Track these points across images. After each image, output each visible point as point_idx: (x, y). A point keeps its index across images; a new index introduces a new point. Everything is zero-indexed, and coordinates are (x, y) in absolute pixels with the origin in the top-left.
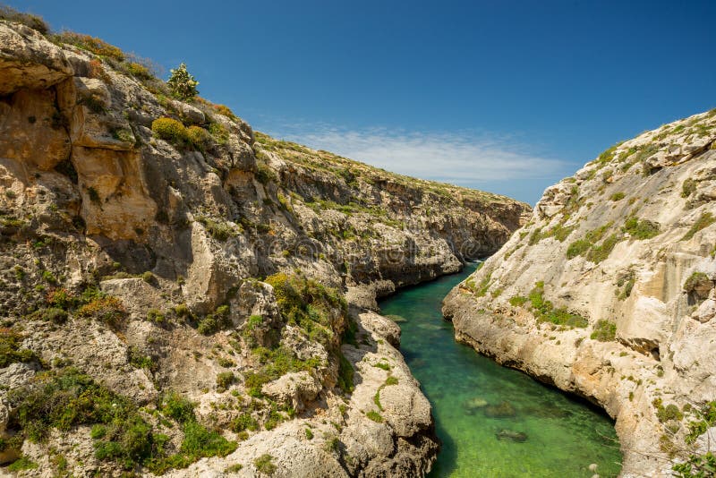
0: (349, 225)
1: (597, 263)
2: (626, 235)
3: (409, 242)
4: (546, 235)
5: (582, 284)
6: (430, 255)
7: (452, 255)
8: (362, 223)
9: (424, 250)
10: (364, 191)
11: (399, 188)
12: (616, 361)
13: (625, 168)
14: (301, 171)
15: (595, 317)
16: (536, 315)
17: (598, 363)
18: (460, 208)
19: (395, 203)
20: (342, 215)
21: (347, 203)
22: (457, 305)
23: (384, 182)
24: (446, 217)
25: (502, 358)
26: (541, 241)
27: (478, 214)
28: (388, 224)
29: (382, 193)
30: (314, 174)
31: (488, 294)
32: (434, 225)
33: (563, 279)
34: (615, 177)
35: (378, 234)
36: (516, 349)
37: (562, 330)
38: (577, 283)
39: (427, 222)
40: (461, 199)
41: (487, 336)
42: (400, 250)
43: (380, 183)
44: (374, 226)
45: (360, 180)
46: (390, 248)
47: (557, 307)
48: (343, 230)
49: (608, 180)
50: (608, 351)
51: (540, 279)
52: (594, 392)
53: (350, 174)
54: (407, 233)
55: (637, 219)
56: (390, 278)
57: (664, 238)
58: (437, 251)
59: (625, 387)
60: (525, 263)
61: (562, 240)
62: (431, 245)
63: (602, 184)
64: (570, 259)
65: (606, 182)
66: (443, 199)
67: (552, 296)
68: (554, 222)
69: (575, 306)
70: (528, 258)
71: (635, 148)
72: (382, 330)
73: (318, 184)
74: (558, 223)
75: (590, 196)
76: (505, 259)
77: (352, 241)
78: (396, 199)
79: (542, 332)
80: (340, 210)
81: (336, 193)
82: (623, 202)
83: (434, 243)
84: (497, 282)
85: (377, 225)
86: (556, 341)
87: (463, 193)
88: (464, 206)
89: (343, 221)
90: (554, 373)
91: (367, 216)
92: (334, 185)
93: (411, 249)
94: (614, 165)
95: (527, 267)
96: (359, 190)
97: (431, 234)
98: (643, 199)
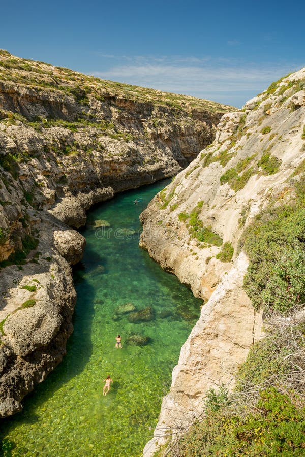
0: (72, 141)
1: (236, 192)
2: (260, 169)
3: (132, 152)
4: (216, 160)
5: (224, 209)
6: (152, 162)
7: (174, 161)
8: (87, 138)
9: (148, 158)
10: (94, 107)
11: (128, 104)
13: (281, 101)
14: (24, 92)
15: (225, 239)
16: (190, 232)
17: (217, 279)
18: (189, 118)
19: (123, 117)
20: (66, 132)
21: (76, 120)
22: (150, 213)
23: (114, 98)
24: (174, 127)
25: (163, 265)
26: (211, 164)
27: (205, 123)
28: (113, 137)
29: (112, 108)
30: (40, 94)
31: (168, 207)
32: (160, 135)
33: (214, 202)
34: (273, 110)
35: (102, 148)
36: (172, 259)
37: (203, 247)
38: (222, 207)
39: (152, 133)
40: (190, 110)
41: (158, 244)
42: (121, 160)
43: (109, 99)
44: (99, 140)
45: (90, 96)
46: (111, 159)
47: (206, 226)
48: (65, 146)
49: (267, 112)
51: (202, 199)
53: (81, 91)
54: (131, 144)
55: (269, 155)
56: (111, 185)
57: (277, 177)
58: (160, 158)
60: (197, 182)
61: (224, 165)
62: (155, 153)
63: (263, 115)
64: (222, 185)
65: (265, 113)
66: (173, 111)
68: (223, 148)
69: (216, 228)
70: (201, 178)
71: (294, 82)
72: (65, 243)
73: (45, 102)
74: (226, 148)
75: (252, 126)
76: (186, 178)
77: (73, 155)
78: (125, 114)
79: (190, 247)
80: (65, 127)
81: (64, 110)
82: (268, 135)
83: (158, 151)
84: (177, 197)
85: (102, 139)
86: (196, 256)
87: (192, 104)
88: (192, 117)
89: (67, 137)
90: (191, 282)
91: (93, 131)
92: (62, 103)
93: (134, 158)
94: (274, 97)
95: (198, 186)
96: (89, 106)
97: (156, 144)
98: (279, 135)
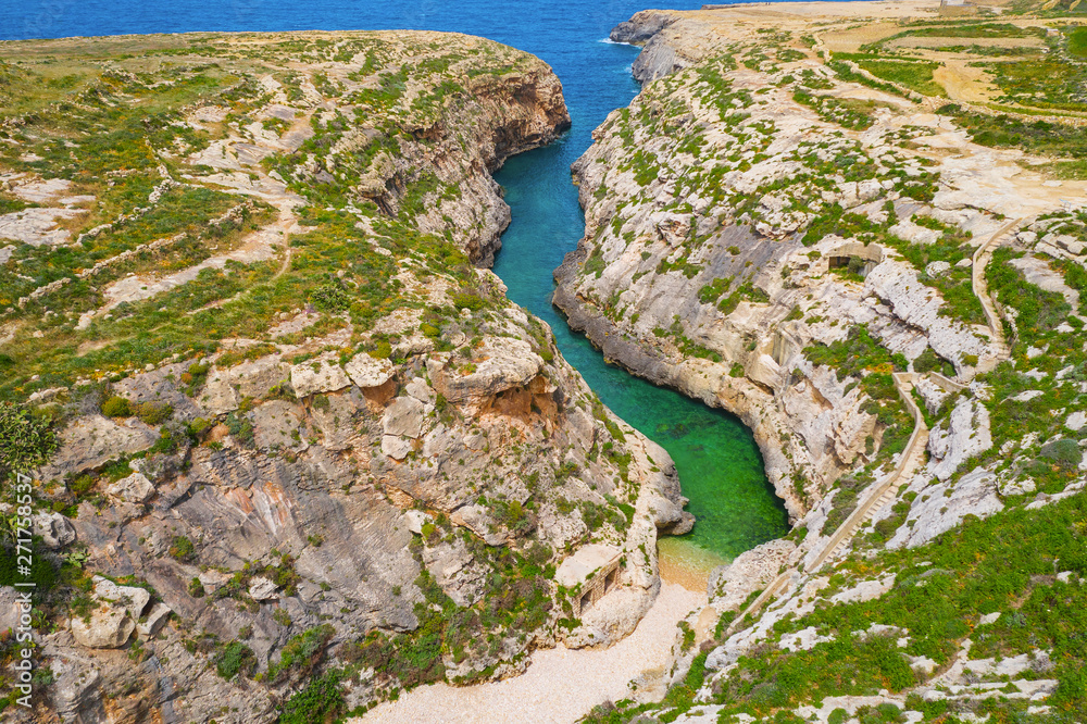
1: (726, 315)
2: (746, 296)
4: (673, 267)
5: (716, 329)
7: (498, 198)
12: (747, 392)
13: (735, 214)
15: (730, 358)
16: (682, 349)
17: (736, 392)
22: (586, 320)
25: (658, 382)
26: (669, 272)
27: (493, 103)
29: (421, 146)
31: (626, 319)
33: (698, 319)
34: (728, 221)
36: (671, 378)
38: (712, 327)
41: (641, 365)
45: (399, 139)
47: (698, 344)
49: (723, 223)
50: (740, 384)
51: (676, 313)
52: (734, 410)
55: (752, 284)
57: (773, 311)
59: (755, 412)
61: (689, 277)
63: (717, 225)
64: (703, 302)
65: (720, 224)
67: (692, 333)
68: (678, 253)
69: (712, 345)
70: (659, 286)
71: (742, 193)
74: (681, 255)
75: (708, 235)
76: (634, 282)
78: (437, 150)
79: (690, 365)
82: (739, 258)
84: (632, 307)
85: (444, 208)
86: (703, 375)
90: (703, 396)
94: (726, 208)
95: (659, 296)
98: (756, 265)
